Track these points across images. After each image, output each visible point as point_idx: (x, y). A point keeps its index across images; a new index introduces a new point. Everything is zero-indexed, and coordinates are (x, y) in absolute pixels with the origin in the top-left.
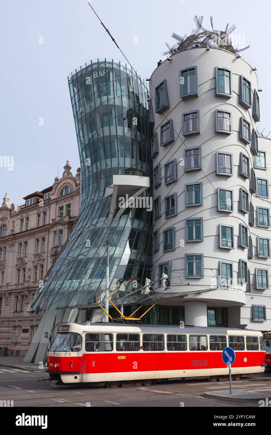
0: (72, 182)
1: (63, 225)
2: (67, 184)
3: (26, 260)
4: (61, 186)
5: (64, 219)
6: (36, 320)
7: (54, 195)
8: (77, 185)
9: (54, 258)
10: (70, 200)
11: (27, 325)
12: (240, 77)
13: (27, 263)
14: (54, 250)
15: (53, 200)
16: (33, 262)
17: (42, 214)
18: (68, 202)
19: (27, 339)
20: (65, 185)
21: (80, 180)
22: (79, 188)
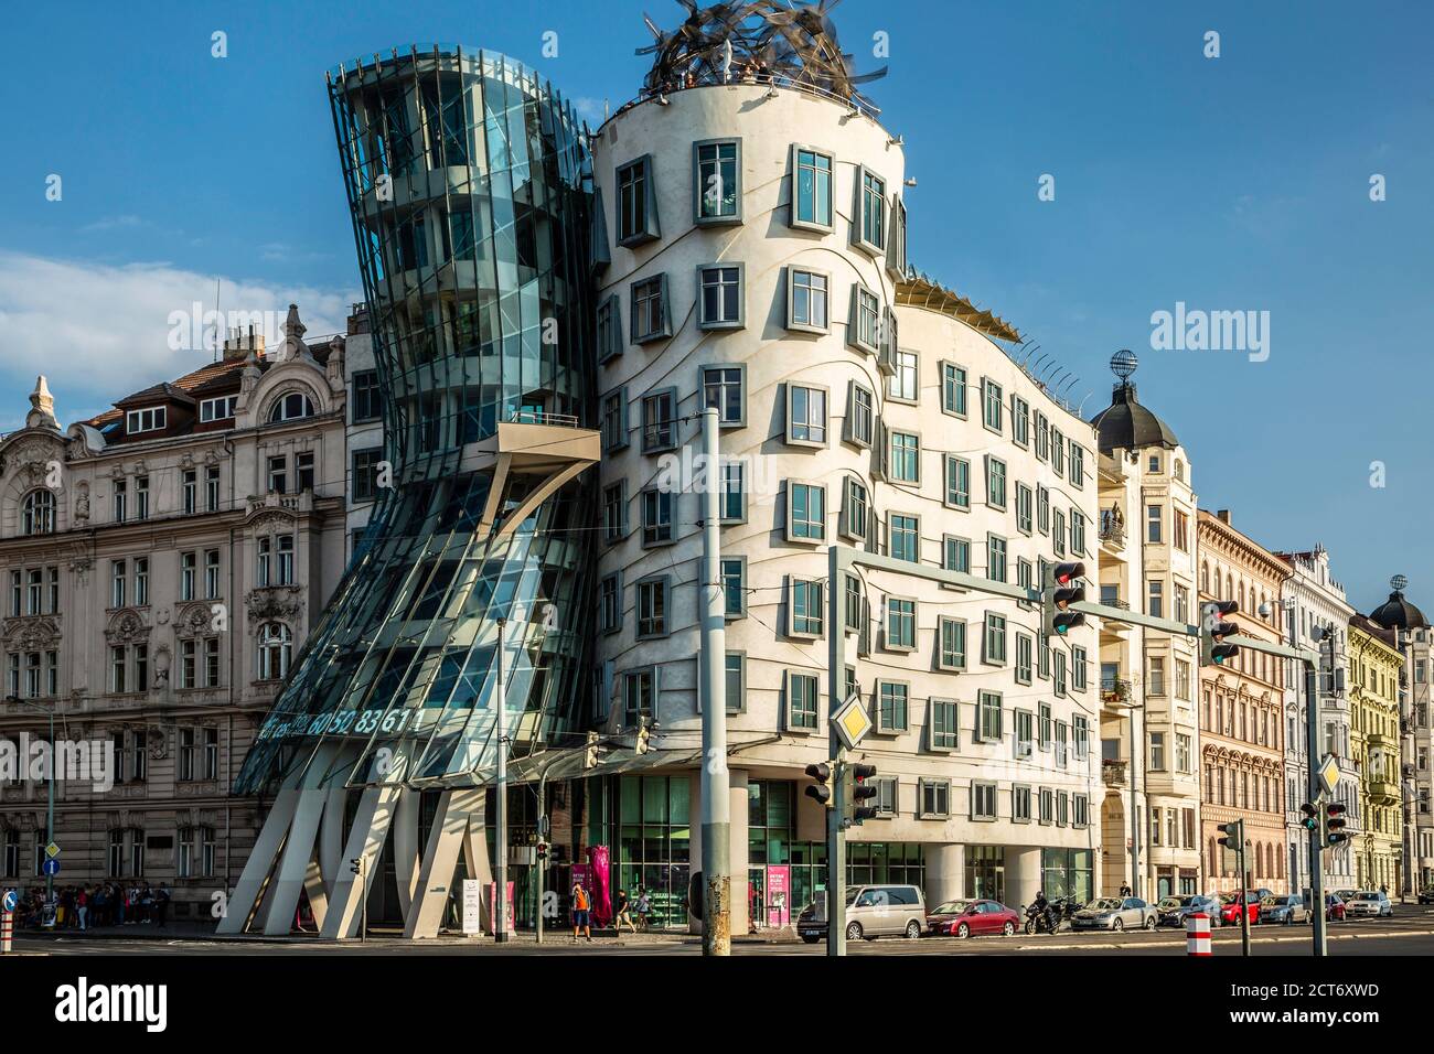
0: (315, 380)
1: (292, 519)
2: (296, 385)
3: (148, 618)
4: (273, 389)
5: (293, 501)
6: (201, 810)
7: (247, 413)
8: (333, 395)
9: (263, 622)
10: (310, 438)
11: (165, 824)
12: (858, 169)
13: (151, 628)
14: (263, 596)
15: (244, 431)
16: (175, 626)
17: (200, 472)
18: (304, 445)
19: (168, 867)
20: (286, 385)
21: (343, 376)
22: (344, 405)
